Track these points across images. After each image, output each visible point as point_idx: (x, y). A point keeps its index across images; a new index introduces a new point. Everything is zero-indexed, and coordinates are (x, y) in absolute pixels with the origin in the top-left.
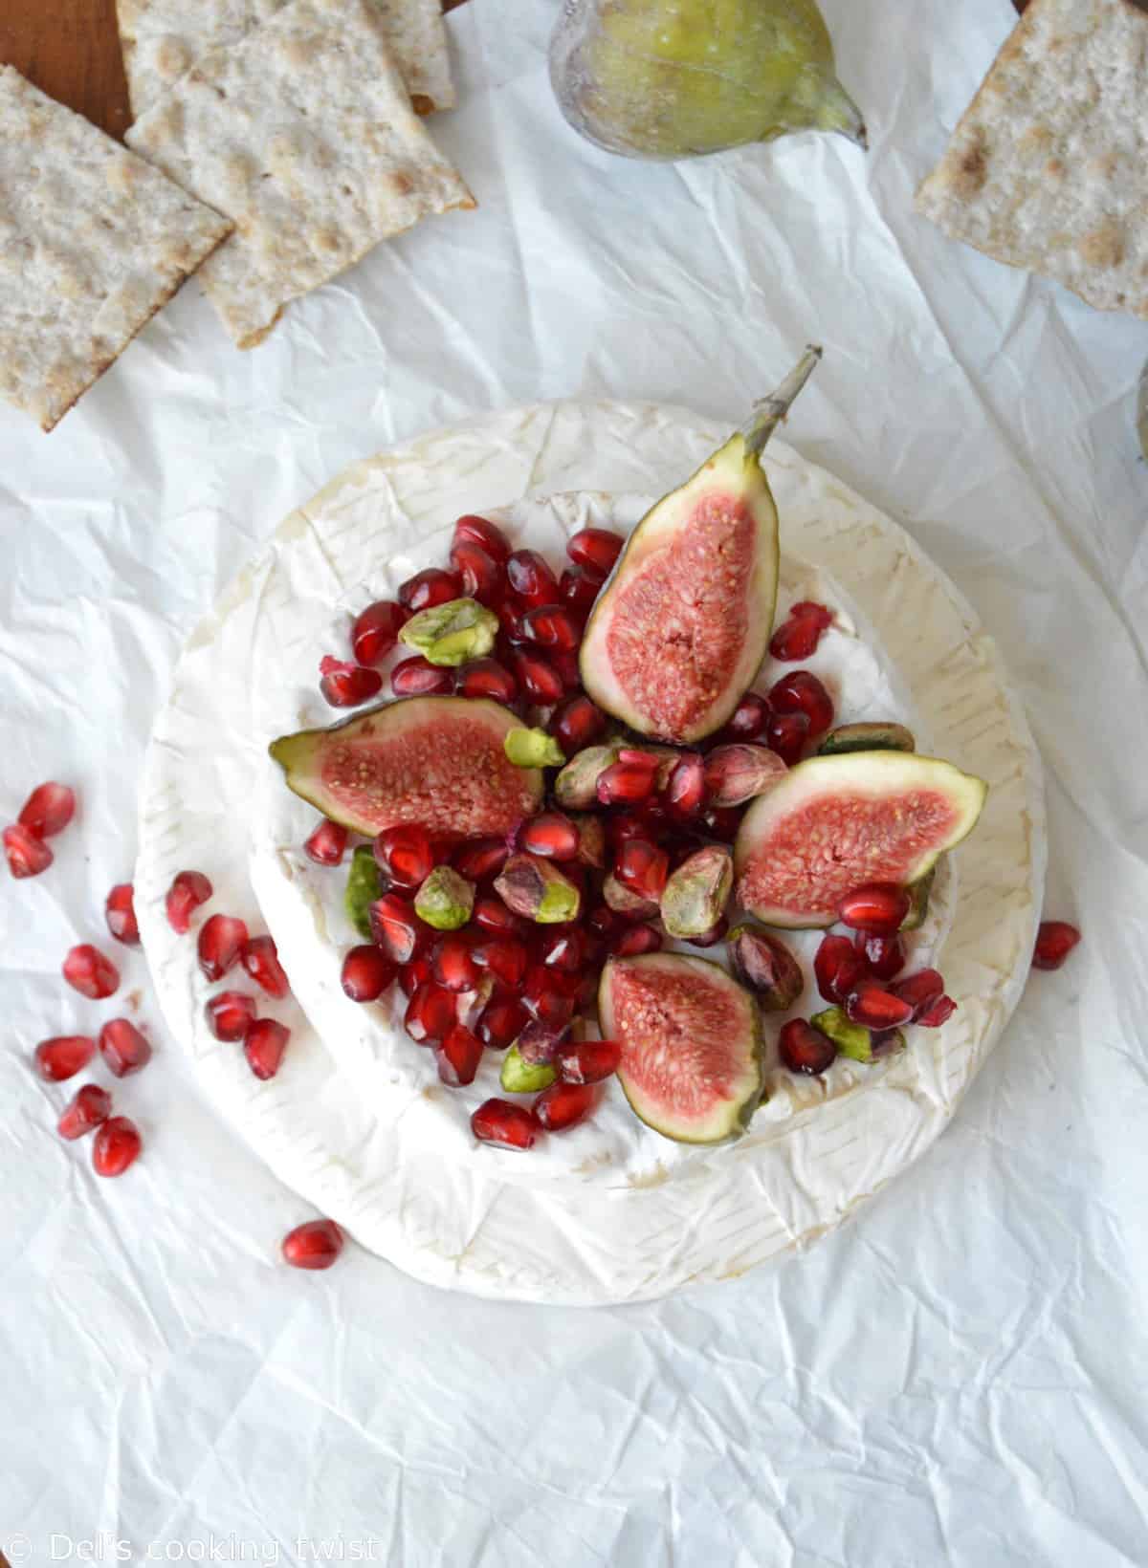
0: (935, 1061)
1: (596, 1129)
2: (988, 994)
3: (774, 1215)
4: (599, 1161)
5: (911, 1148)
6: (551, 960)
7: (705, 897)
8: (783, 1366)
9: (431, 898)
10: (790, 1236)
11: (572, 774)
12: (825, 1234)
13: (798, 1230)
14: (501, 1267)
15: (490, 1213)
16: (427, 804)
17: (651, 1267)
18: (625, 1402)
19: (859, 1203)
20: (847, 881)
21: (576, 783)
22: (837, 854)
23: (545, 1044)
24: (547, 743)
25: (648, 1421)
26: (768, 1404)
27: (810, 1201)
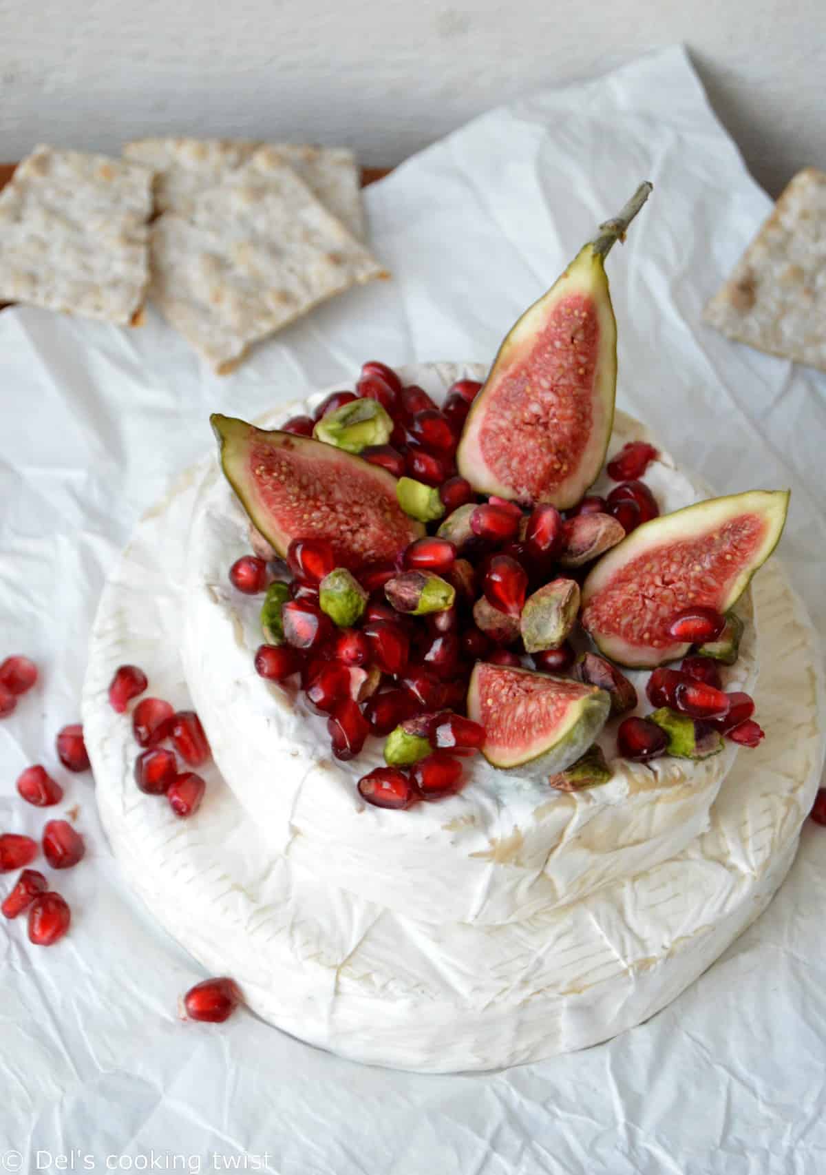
0: (744, 841)
1: (463, 799)
2: (786, 794)
3: (609, 950)
4: (466, 821)
5: (724, 903)
6: (430, 657)
7: (558, 609)
8: (615, 1123)
9: (334, 582)
10: (624, 965)
11: (450, 524)
12: (652, 967)
13: (630, 960)
14: (375, 977)
15: (366, 936)
16: (333, 515)
17: (505, 984)
18: (477, 1139)
19: (682, 942)
20: (674, 605)
21: (453, 530)
22: (666, 579)
23: (423, 720)
24: (431, 494)
25: (496, 1156)
26: (601, 1151)
27: (641, 942)
